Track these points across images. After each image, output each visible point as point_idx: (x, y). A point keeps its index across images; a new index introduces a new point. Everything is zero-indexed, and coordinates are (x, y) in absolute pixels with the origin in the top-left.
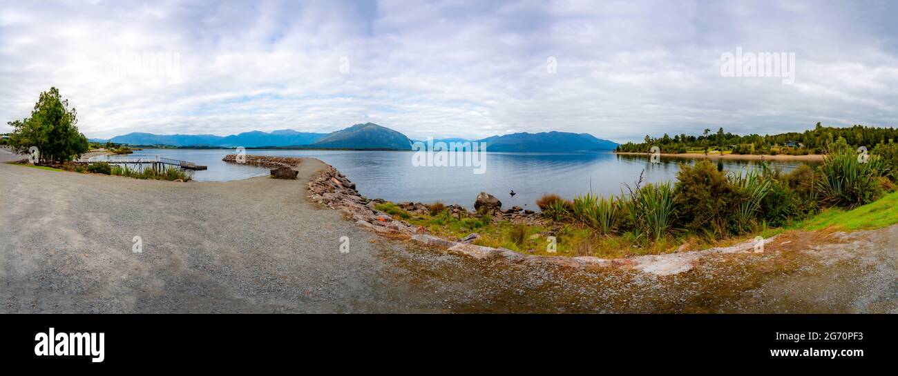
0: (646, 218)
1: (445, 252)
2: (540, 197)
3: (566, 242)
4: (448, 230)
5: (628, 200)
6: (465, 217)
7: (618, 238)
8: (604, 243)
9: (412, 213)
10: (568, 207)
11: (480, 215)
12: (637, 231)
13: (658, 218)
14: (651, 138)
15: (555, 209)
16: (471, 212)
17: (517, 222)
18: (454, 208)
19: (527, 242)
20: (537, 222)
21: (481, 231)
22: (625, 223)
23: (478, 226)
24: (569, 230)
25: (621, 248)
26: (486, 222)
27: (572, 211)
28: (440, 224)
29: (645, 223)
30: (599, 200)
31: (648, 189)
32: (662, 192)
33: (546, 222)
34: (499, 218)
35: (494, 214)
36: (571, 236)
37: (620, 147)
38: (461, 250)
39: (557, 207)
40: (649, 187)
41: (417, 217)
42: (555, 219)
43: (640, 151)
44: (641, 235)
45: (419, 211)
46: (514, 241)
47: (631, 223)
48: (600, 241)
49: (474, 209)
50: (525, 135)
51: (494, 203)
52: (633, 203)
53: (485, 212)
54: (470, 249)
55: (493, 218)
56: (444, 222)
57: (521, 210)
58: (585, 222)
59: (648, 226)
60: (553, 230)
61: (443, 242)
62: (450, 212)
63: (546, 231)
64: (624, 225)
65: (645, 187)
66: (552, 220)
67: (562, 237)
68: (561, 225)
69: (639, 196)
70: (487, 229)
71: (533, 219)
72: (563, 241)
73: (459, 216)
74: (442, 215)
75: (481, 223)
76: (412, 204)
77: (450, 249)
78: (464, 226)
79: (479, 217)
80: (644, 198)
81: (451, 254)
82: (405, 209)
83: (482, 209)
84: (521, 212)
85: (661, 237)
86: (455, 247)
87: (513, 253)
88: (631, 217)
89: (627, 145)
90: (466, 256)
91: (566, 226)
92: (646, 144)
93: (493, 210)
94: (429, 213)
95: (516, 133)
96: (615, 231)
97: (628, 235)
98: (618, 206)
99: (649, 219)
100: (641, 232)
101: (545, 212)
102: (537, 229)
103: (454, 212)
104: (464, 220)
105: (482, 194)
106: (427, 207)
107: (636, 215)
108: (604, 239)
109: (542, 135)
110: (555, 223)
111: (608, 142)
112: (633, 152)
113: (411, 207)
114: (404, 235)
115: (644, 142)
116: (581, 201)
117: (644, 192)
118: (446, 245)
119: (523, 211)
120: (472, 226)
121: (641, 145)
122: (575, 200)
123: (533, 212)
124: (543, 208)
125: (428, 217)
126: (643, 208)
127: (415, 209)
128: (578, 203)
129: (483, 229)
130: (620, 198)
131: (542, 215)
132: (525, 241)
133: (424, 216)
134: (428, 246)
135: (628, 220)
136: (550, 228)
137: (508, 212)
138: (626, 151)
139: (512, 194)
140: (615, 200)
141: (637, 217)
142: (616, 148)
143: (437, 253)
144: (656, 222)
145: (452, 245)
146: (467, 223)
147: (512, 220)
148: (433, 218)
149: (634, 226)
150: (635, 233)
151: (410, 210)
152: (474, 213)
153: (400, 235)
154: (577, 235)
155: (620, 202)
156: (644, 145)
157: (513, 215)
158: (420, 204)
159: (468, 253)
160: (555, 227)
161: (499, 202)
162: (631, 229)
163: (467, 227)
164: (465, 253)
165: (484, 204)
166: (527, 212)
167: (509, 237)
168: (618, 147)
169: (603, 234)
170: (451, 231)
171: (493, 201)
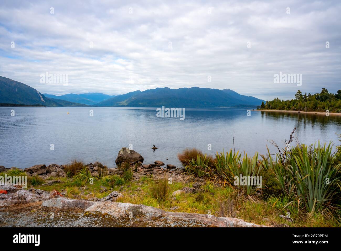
0: (297, 184)
1: (82, 214)
2: (181, 152)
3: (208, 200)
4: (88, 192)
5: (275, 161)
6: (106, 175)
7: (263, 203)
8: (247, 206)
9: (45, 178)
10: (210, 163)
11: (121, 172)
12: (285, 199)
13: (314, 186)
14: (303, 94)
15: (196, 164)
16: (112, 169)
17: (158, 178)
18: (94, 166)
19: (169, 198)
20: (179, 177)
21: (122, 189)
22: (271, 186)
23: (119, 183)
24: (211, 187)
25: (266, 215)
26: (128, 179)
27: (214, 167)
28: (78, 185)
29: (295, 190)
30: (242, 157)
31: (300, 151)
32: (318, 156)
33: (187, 178)
34: (141, 174)
35: (136, 170)
36: (213, 194)
37: (265, 104)
38: (99, 210)
39: (198, 162)
40: (302, 148)
41: (50, 181)
42: (196, 175)
43: (289, 108)
44: (290, 203)
45: (53, 173)
46: (155, 197)
47: (278, 187)
48: (243, 203)
49: (116, 166)
50: (167, 90)
51: (136, 159)
52: (280, 165)
53: (127, 168)
54: (109, 208)
55: (135, 174)
56: (83, 183)
57: (163, 164)
58: (228, 180)
59: (299, 194)
60: (194, 187)
61: (80, 203)
62: (90, 171)
63: (187, 187)
64: (270, 189)
65: (297, 149)
66: (193, 176)
67: (204, 195)
68: (202, 181)
69: (288, 157)
70: (128, 186)
71: (174, 174)
72: (205, 199)
73: (100, 174)
74: (81, 174)
75: (122, 179)
76: (44, 167)
77: (87, 210)
78: (105, 185)
79: (120, 174)
80: (295, 160)
81: (88, 216)
82: (35, 174)
83: (123, 165)
84: (162, 167)
85: (316, 211)
86: (93, 207)
87: (152, 209)
88: (278, 179)
89: (273, 102)
90: (104, 216)
91: (208, 182)
92: (296, 100)
93: (134, 166)
94: (65, 175)
95: (158, 88)
96: (259, 194)
97: (274, 201)
98: (263, 166)
99: (300, 185)
100: (290, 200)
101: (187, 167)
102: (179, 185)
103: (94, 171)
104: (104, 178)
105: (124, 149)
106: (63, 168)
107: (284, 178)
108: (247, 201)
109: (184, 90)
110: (196, 179)
111: (251, 98)
112: (280, 109)
113: (43, 171)
114: (32, 204)
115: (294, 98)
116: (223, 157)
117: (295, 154)
118: (84, 206)
119: (165, 166)
120: (113, 184)
121: (290, 102)
122: (216, 156)
123: (175, 167)
124: (185, 163)
125: (64, 179)
126: (294, 172)
127: (48, 172)
128: (220, 159)
129: (125, 186)
130: (266, 157)
131: (184, 170)
132: (168, 198)
133: (60, 179)
134: (62, 210)
135: (274, 183)
136: (191, 184)
137: (149, 167)
138: (272, 109)
139: (154, 149)
140: (260, 158)
141: (286, 182)
142: (261, 105)
143: (72, 217)
144: (311, 192)
145: (89, 205)
146: (108, 181)
147: (153, 176)
148: (70, 179)
149: (281, 191)
150: (282, 200)
151: (41, 174)
152: (115, 170)
153: (26, 205)
154: (218, 193)
155: (266, 161)
156: (294, 102)
157: (155, 170)
158: (54, 165)
159: (106, 211)
160: (197, 183)
161: (141, 157)
162: (278, 194)
163: (108, 186)
164: (103, 212)
165: (125, 160)
166: (168, 167)
167: (150, 193)
168: (263, 104)
169: (245, 195)
170: (91, 191)
171: (135, 156)
